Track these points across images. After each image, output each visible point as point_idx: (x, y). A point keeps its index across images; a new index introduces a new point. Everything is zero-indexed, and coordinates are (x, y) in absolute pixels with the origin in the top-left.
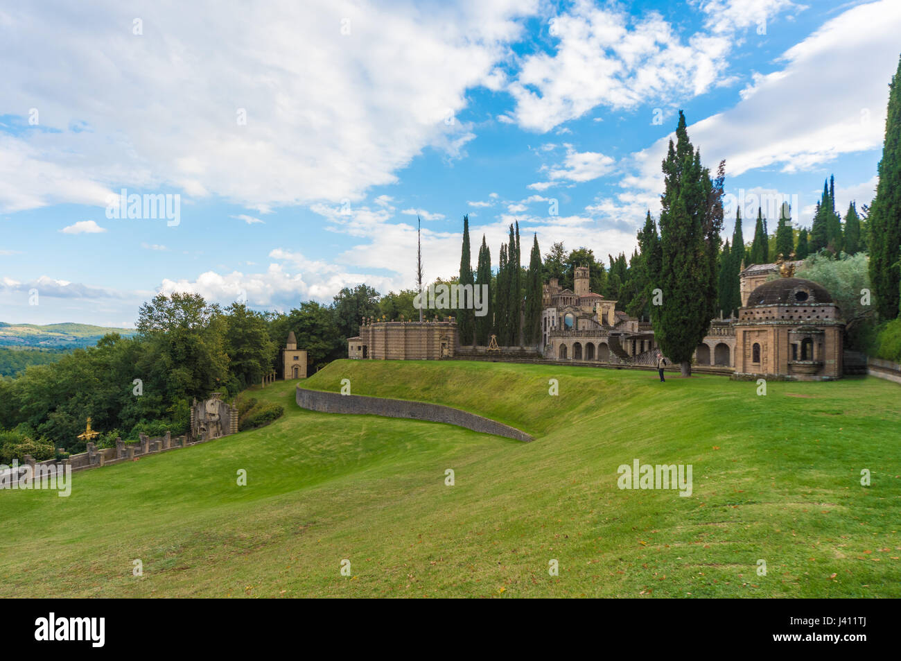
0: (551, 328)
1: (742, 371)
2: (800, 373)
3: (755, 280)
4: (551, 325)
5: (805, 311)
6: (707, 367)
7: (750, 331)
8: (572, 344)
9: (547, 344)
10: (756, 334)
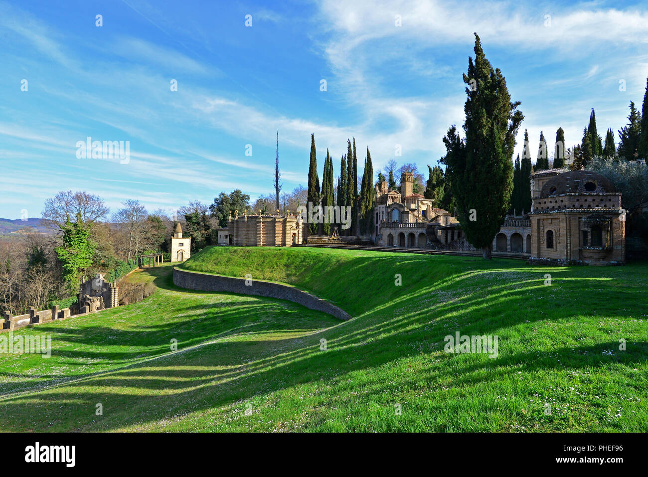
0: (381, 221)
1: (536, 256)
2: (590, 258)
3: (542, 181)
4: (381, 219)
5: (594, 200)
6: (506, 253)
7: (543, 219)
8: (397, 234)
9: (378, 234)
10: (550, 221)
